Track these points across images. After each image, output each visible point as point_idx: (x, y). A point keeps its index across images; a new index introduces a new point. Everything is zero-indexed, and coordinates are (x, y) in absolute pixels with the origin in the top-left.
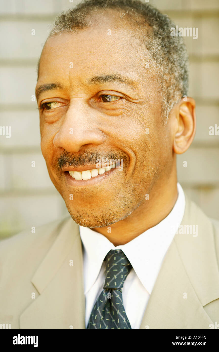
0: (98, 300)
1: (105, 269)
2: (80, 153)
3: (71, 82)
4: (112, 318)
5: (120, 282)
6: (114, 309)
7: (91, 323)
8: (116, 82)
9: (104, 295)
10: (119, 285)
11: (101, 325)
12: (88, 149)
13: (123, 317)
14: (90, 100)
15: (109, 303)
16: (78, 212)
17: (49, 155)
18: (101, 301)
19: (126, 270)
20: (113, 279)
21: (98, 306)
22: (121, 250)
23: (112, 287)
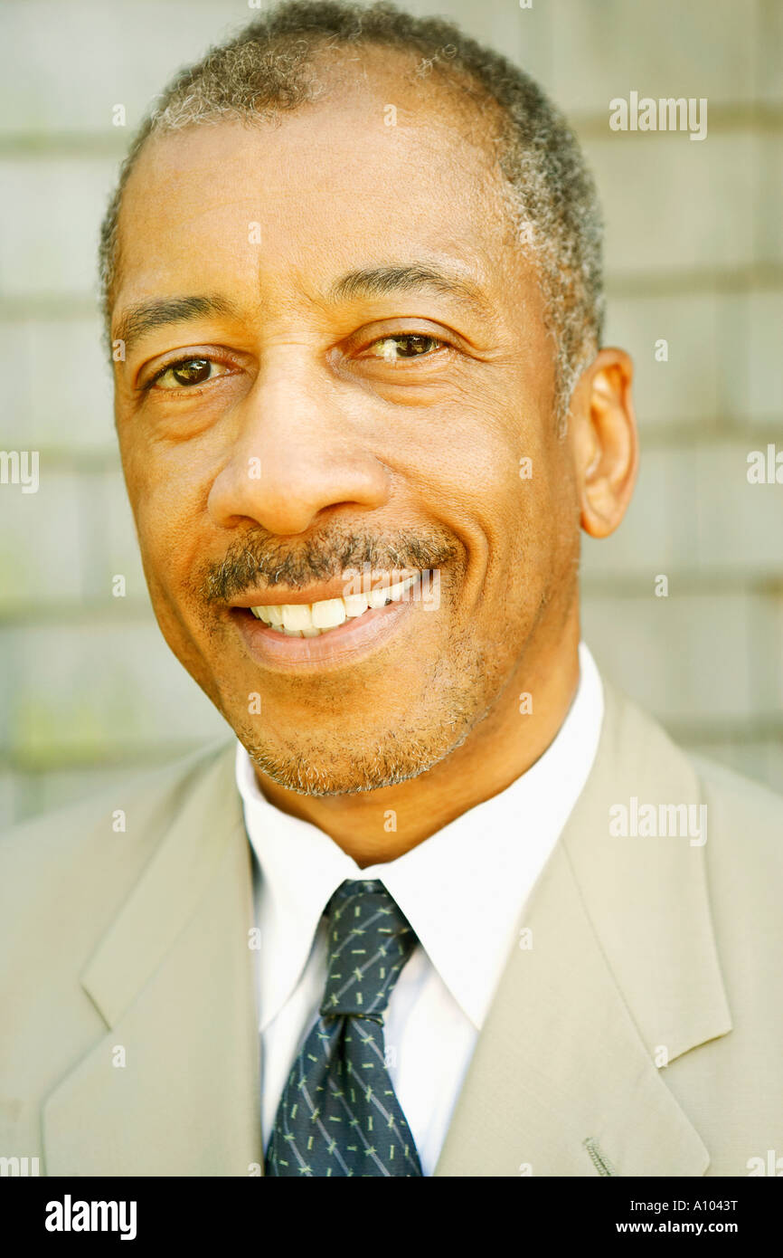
0: (301, 1053)
1: (326, 950)
2: (310, 540)
3: (264, 291)
4: (350, 1114)
5: (377, 992)
6: (357, 1083)
7: (280, 1130)
8: (426, 290)
9: (321, 1036)
10: (371, 1003)
11: (311, 1138)
12: (337, 525)
13: (387, 1109)
14: (330, 353)
15: (340, 1063)
16: (291, 747)
17: (179, 552)
18: (310, 1057)
19: (397, 950)
20: (351, 981)
21: (302, 1073)
22: (378, 882)
23: (348, 1009)
